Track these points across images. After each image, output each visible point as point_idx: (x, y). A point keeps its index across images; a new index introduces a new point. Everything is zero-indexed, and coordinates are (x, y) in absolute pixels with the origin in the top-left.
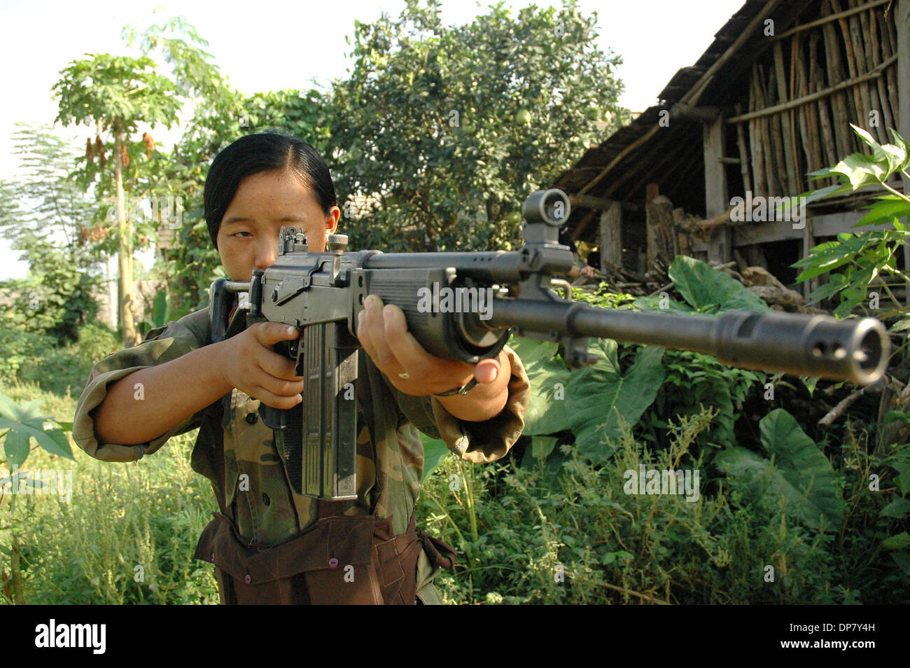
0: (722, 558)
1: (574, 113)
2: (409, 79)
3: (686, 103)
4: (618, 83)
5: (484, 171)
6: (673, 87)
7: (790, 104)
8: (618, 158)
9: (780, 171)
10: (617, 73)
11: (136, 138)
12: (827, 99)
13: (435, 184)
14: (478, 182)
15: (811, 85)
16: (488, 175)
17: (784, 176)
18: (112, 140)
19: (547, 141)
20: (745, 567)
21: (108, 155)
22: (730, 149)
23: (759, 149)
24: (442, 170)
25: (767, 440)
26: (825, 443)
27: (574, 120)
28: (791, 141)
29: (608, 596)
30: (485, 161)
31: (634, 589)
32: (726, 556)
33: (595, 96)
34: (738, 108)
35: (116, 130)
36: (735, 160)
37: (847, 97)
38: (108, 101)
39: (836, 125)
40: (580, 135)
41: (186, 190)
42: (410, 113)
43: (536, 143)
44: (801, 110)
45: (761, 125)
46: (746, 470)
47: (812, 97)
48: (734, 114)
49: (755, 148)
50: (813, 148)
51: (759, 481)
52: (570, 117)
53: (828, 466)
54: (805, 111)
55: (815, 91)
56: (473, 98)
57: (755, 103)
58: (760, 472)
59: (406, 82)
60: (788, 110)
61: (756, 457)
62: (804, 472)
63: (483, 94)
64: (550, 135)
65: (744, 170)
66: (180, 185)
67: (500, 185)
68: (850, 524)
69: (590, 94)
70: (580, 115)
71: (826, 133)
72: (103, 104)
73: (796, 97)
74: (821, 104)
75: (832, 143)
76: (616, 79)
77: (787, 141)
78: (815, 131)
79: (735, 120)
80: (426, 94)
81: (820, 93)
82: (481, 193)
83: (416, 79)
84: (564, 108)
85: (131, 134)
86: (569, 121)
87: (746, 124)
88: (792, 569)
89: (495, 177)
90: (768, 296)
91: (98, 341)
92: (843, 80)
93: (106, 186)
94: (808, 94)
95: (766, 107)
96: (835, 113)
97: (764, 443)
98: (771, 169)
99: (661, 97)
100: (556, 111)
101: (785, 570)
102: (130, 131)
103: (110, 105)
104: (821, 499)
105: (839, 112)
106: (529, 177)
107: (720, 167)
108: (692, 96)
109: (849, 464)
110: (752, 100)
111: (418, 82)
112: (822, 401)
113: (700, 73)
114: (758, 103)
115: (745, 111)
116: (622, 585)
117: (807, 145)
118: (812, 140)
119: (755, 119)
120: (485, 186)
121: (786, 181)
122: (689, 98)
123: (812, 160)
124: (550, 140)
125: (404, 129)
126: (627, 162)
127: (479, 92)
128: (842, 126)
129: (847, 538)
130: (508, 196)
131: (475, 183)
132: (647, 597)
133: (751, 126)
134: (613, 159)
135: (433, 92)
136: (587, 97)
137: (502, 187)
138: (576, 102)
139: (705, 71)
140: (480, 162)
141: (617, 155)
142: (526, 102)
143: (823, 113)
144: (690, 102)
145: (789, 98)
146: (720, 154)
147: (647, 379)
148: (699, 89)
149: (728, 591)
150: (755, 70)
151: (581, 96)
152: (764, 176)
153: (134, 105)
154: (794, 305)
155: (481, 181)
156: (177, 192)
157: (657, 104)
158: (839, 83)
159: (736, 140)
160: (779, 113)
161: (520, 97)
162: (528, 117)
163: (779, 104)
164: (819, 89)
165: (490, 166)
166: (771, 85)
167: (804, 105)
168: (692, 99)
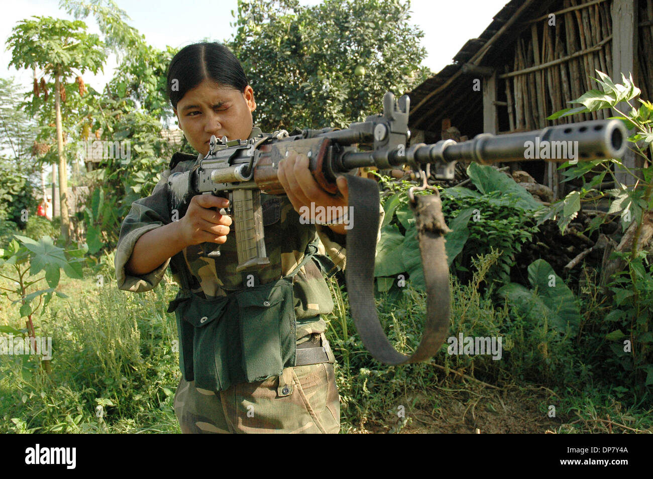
0: (508, 344)
1: (392, 69)
2: (277, 42)
3: (472, 63)
4: (423, 50)
5: (332, 107)
6: (464, 53)
7: (542, 66)
8: (424, 100)
9: (534, 111)
10: (422, 43)
11: (71, 80)
12: (566, 64)
13: (295, 116)
14: (327, 115)
15: (556, 54)
16: (334, 110)
17: (536, 115)
18: (53, 81)
19: (375, 88)
20: (520, 354)
21: (50, 91)
22: (501, 96)
23: (520, 96)
24: (300, 107)
25: (532, 278)
26: (569, 280)
27: (393, 74)
28: (542, 90)
29: (435, 372)
30: (332, 100)
31: (451, 368)
32: (510, 343)
33: (407, 59)
34: (507, 68)
35: (56, 74)
36: (504, 104)
37: (579, 62)
38: (52, 52)
39: (572, 81)
40: (397, 85)
41: (114, 117)
42: (277, 66)
43: (367, 89)
44: (549, 70)
45: (522, 80)
46: (519, 297)
47: (557, 61)
48: (504, 73)
49: (517, 95)
50: (556, 96)
51: (527, 304)
52: (390, 73)
53: (571, 294)
54: (551, 71)
55: (559, 58)
56: (325, 56)
57: (518, 65)
58: (528, 298)
59: (275, 44)
60: (540, 70)
61: (525, 289)
62: (556, 299)
63: (331, 54)
64: (377, 84)
65: (510, 110)
66: (111, 114)
67: (342, 117)
68: (584, 330)
69: (404, 57)
70: (397, 71)
71: (565, 86)
72: (48, 54)
73: (546, 62)
74: (562, 67)
75: (568, 93)
76: (421, 47)
77: (539, 91)
78: (558, 84)
79: (504, 76)
80: (289, 53)
81: (562, 59)
82: (329, 123)
83: (282, 42)
84: (386, 66)
85: (67, 78)
86: (389, 75)
87: (511, 79)
88: (550, 354)
89: (339, 112)
90: (531, 189)
91: (41, 227)
92: (577, 51)
93: (47, 115)
94: (554, 59)
95: (525, 68)
96: (571, 73)
97: (531, 280)
98: (528, 109)
99: (455, 59)
100: (380, 68)
101: (547, 354)
102: (66, 75)
103: (52, 55)
104: (566, 314)
105: (574, 72)
106: (362, 112)
107: (494, 108)
108: (476, 58)
109: (584, 290)
110: (516, 63)
111: (284, 44)
112: (566, 256)
113: (482, 43)
114: (520, 65)
115: (511, 70)
116: (444, 365)
117: (552, 94)
118: (556, 90)
119: (518, 76)
120: (332, 118)
121: (538, 118)
122: (475, 60)
123: (556, 104)
124: (377, 87)
125: (271, 78)
126: (430, 103)
127: (329, 52)
128: (575, 82)
129: (583, 338)
130: (348, 126)
131: (325, 116)
132: (459, 373)
133: (515, 81)
134: (420, 101)
135: (294, 52)
136: (402, 59)
137: (343, 119)
138: (394, 62)
139: (486, 42)
140: (329, 101)
141: (423, 98)
142: (362, 60)
143: (563, 73)
144: (474, 63)
145: (541, 62)
146: (494, 99)
147: (457, 237)
148: (480, 55)
149: (509, 371)
150: (519, 43)
151: (398, 58)
152: (523, 114)
153: (71, 55)
154: (547, 195)
155: (328, 114)
156: (109, 118)
157: (453, 64)
158: (574, 53)
159: (505, 89)
160: (534, 72)
161: (358, 57)
162: (363, 71)
163: (534, 66)
164: (561, 56)
165: (335, 104)
166: (529, 52)
167: (551, 67)
168: (477, 60)
